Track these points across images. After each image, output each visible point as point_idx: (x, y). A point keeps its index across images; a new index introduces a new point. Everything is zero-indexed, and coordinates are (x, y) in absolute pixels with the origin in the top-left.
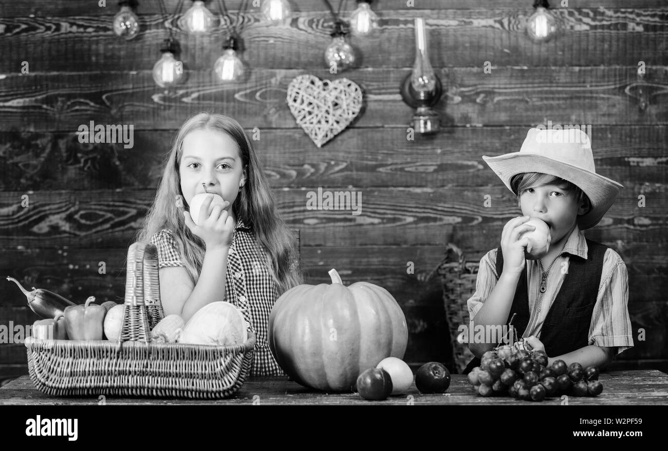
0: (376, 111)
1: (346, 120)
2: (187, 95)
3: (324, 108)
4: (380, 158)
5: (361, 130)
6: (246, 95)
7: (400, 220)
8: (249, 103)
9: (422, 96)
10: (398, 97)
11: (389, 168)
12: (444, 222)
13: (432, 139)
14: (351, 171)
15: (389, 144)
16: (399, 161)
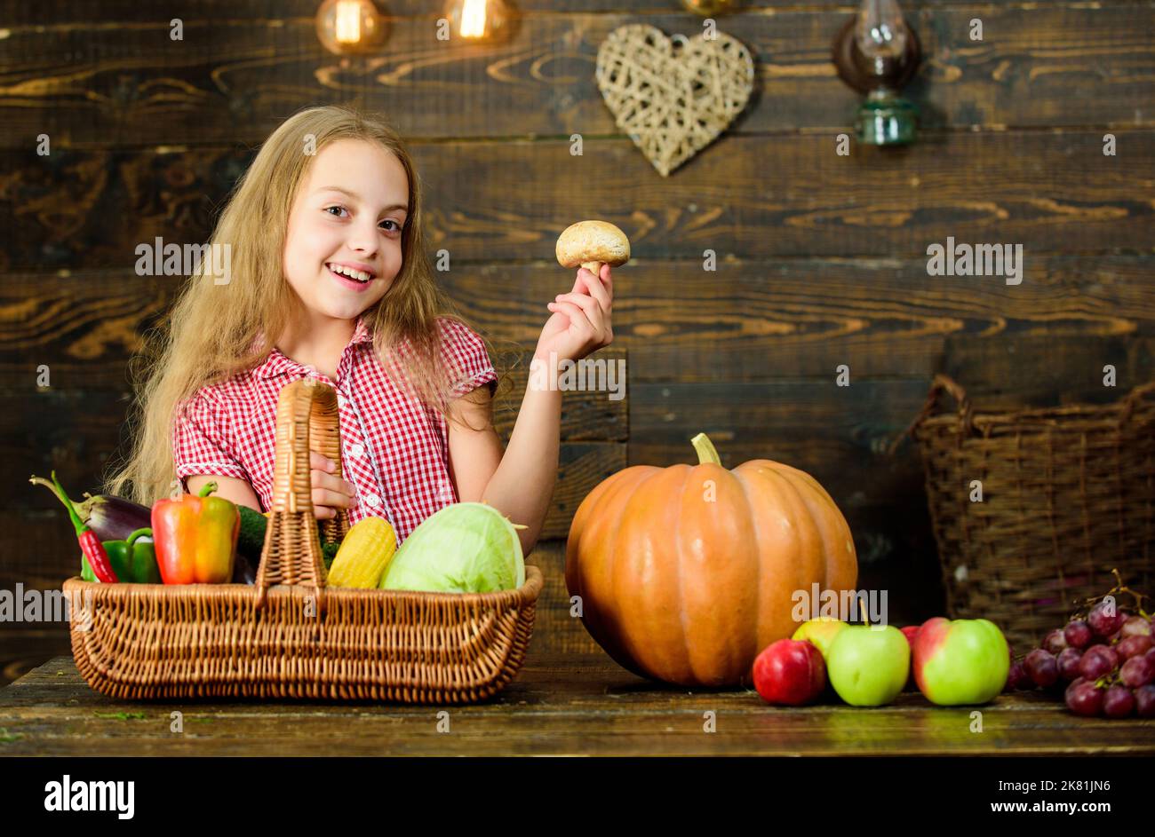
0: (784, 99)
1: (721, 118)
2: (388, 68)
3: (674, 94)
4: (791, 196)
5: (750, 140)
6: (511, 69)
7: (834, 326)
8: (519, 85)
9: (879, 67)
10: (829, 70)
11: (810, 217)
12: (929, 330)
13: (901, 157)
14: (732, 224)
15: (811, 169)
16: (830, 203)
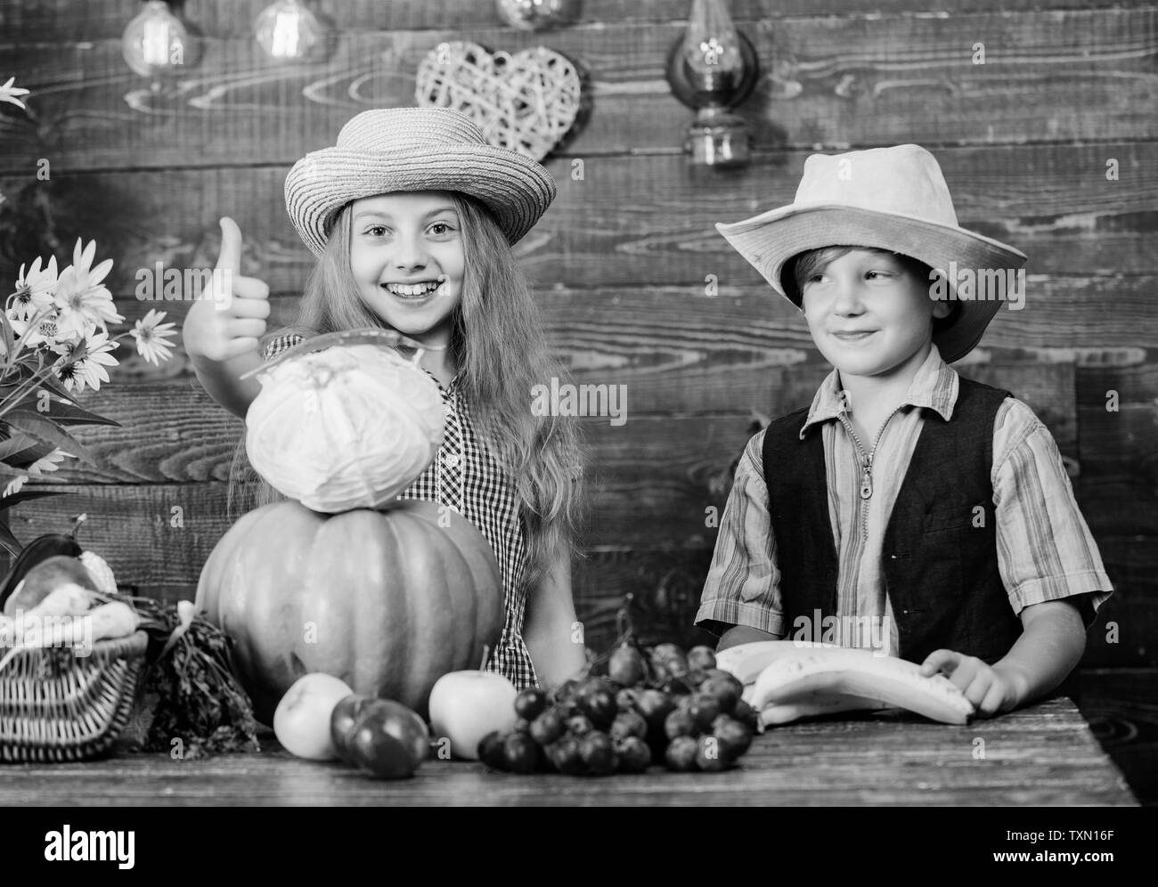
0: (615, 118)
1: (546, 139)
2: (200, 91)
3: (496, 114)
4: (622, 221)
5: (578, 162)
6: (328, 90)
7: (668, 358)
8: (337, 107)
9: (709, 85)
10: (663, 87)
11: (643, 243)
12: (768, 362)
13: (738, 177)
14: (561, 251)
15: (643, 192)
16: (665, 229)
